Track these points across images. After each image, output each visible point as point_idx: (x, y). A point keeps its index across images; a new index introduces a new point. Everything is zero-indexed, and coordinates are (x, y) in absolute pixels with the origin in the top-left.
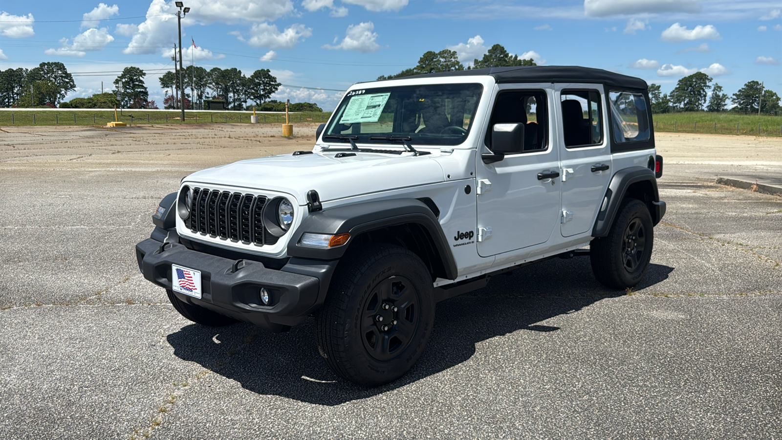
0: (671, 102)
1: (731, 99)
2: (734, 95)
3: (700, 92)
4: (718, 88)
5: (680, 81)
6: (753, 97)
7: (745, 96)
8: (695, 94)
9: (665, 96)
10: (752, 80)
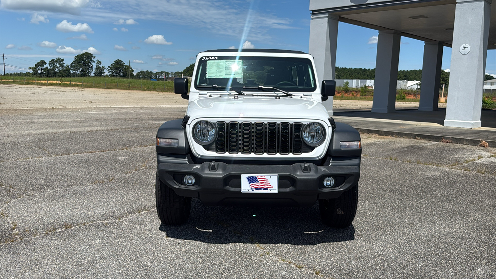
0: (72, 70)
1: (108, 70)
2: (108, 67)
3: (89, 64)
4: (99, 62)
5: (76, 57)
6: (119, 69)
7: (115, 68)
8: (86, 65)
9: (68, 66)
10: (118, 59)
